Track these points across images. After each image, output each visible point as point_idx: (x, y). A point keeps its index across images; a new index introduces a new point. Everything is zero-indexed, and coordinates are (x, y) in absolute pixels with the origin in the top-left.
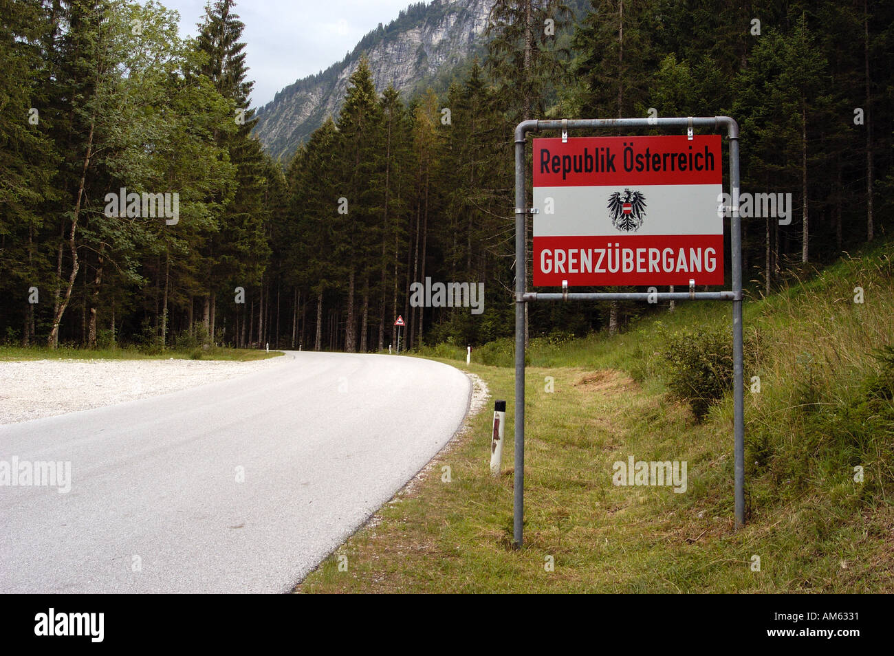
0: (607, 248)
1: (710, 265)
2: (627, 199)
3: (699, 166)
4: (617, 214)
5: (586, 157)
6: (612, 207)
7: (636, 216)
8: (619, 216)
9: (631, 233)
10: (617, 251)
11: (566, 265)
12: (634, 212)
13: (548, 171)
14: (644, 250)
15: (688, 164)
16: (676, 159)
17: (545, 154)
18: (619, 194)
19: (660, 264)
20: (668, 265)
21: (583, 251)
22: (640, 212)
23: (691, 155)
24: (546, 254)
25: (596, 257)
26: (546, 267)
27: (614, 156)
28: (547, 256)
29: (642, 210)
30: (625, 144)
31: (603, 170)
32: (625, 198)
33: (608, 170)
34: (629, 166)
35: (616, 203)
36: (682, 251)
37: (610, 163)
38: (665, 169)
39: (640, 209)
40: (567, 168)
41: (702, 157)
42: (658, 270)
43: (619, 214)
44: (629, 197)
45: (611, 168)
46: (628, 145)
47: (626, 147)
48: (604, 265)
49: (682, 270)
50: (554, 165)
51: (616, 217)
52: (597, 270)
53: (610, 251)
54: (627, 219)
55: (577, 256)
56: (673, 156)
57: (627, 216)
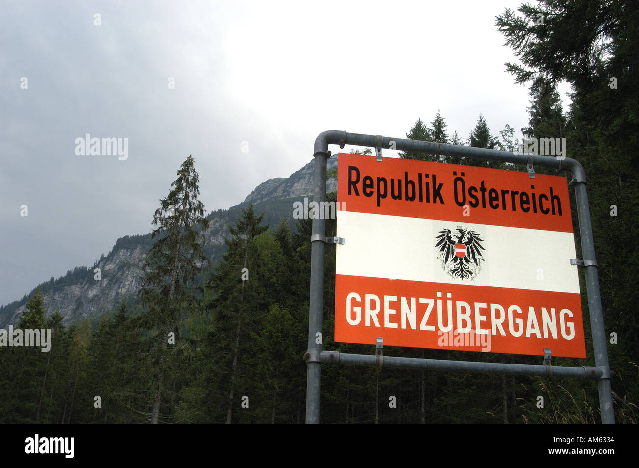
0: (436, 299)
1: (568, 332)
2: (460, 239)
3: (545, 210)
4: (447, 256)
5: (407, 182)
6: (441, 246)
7: (472, 260)
8: (450, 258)
9: (467, 281)
10: (449, 303)
11: (381, 316)
12: (469, 255)
13: (357, 194)
14: (484, 305)
15: (531, 205)
16: (517, 197)
17: (354, 173)
18: (449, 231)
19: (505, 325)
20: (516, 328)
21: (403, 300)
22: (477, 256)
23: (534, 195)
24: (353, 300)
25: (421, 309)
26: (354, 316)
27: (441, 185)
28: (354, 302)
29: (479, 253)
30: (455, 173)
31: (428, 201)
32: (457, 238)
33: (435, 201)
34: (460, 200)
35: (445, 242)
36: (531, 310)
37: (437, 193)
38: (504, 208)
39: (476, 253)
40: (382, 192)
41: (547, 199)
42: (503, 333)
43: (450, 255)
44: (462, 237)
45: (438, 199)
46: (459, 175)
47: (455, 177)
48: (433, 320)
49: (533, 335)
50: (365, 186)
51: (446, 260)
52: (424, 327)
53: (440, 302)
54: (461, 263)
55: (396, 305)
56: (514, 194)
57: (461, 259)
